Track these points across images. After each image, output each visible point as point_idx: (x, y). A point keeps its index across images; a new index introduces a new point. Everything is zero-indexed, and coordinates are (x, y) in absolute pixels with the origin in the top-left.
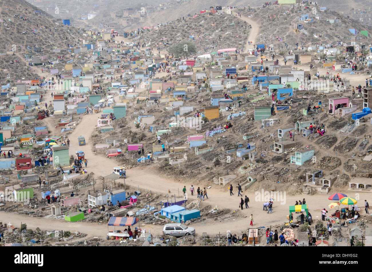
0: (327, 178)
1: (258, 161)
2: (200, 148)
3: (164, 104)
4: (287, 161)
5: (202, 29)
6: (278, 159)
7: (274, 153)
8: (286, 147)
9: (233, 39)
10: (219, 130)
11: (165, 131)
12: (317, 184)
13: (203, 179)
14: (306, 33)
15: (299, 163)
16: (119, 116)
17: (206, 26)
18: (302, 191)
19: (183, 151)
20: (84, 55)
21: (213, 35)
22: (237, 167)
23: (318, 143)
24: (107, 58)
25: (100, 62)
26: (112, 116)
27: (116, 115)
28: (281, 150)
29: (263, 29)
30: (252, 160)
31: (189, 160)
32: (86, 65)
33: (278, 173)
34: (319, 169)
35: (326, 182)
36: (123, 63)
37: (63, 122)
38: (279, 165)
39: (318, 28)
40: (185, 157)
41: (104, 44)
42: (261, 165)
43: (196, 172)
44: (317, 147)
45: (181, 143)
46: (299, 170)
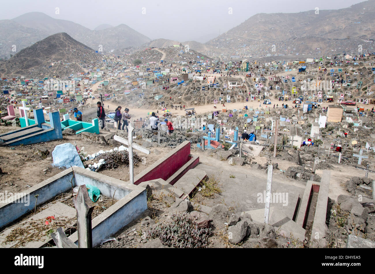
0: (165, 104)
1: (144, 99)
2: (127, 95)
3: (122, 80)
4: (154, 98)
5: (146, 55)
6: (151, 98)
7: (150, 96)
8: (154, 94)
9: (156, 59)
10: (136, 89)
11: (119, 89)
12: (162, 106)
13: (126, 105)
14: (181, 57)
15: (157, 99)
16: (105, 85)
17: (147, 54)
18: (157, 108)
19: (122, 96)
20: (102, 64)
21: (150, 57)
22: (137, 101)
23: (165, 92)
24: (110, 65)
25: (108, 66)
26: (103, 85)
27: (104, 84)
28: (152, 95)
29: (167, 55)
30: (142, 98)
31: (123, 99)
32: (102, 68)
33: (150, 103)
34: (163, 101)
35: (165, 105)
36: (116, 67)
37: (86, 87)
38: (151, 100)
39: (186, 56)
40: (122, 98)
41: (110, 60)
42: (145, 100)
43: (124, 102)
44: (164, 94)
45: (122, 93)
46: (157, 101)
